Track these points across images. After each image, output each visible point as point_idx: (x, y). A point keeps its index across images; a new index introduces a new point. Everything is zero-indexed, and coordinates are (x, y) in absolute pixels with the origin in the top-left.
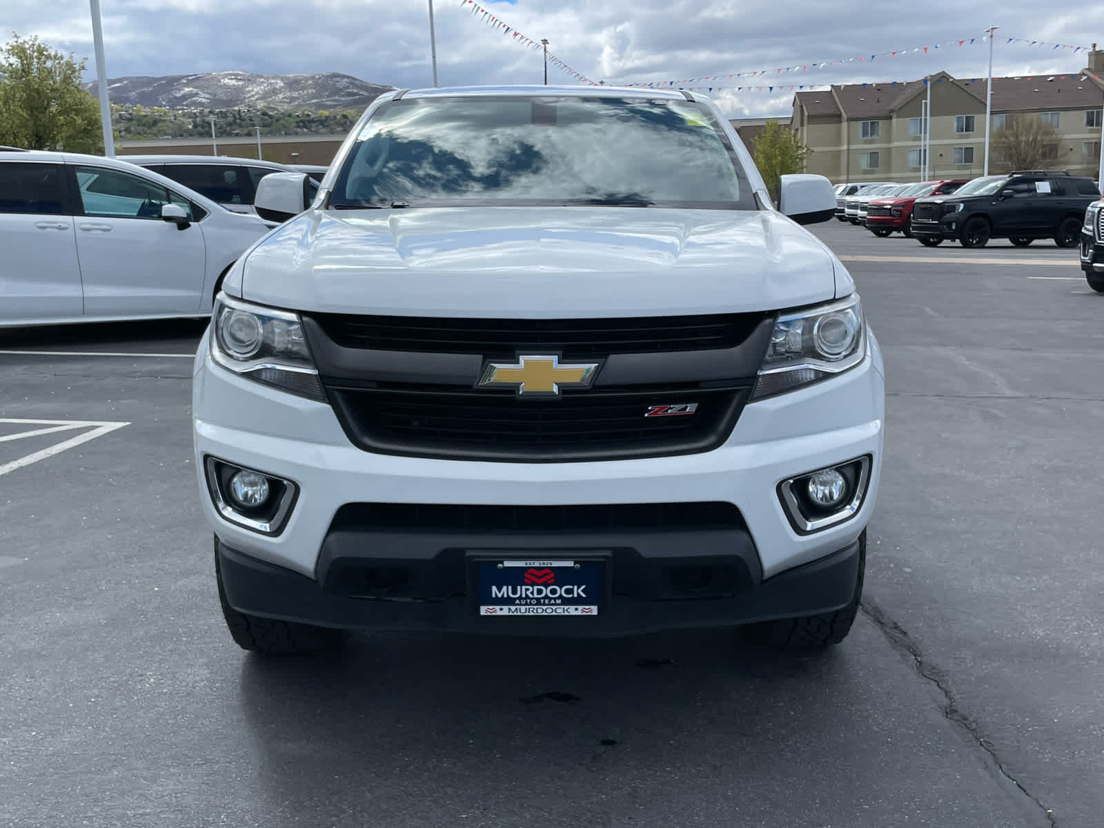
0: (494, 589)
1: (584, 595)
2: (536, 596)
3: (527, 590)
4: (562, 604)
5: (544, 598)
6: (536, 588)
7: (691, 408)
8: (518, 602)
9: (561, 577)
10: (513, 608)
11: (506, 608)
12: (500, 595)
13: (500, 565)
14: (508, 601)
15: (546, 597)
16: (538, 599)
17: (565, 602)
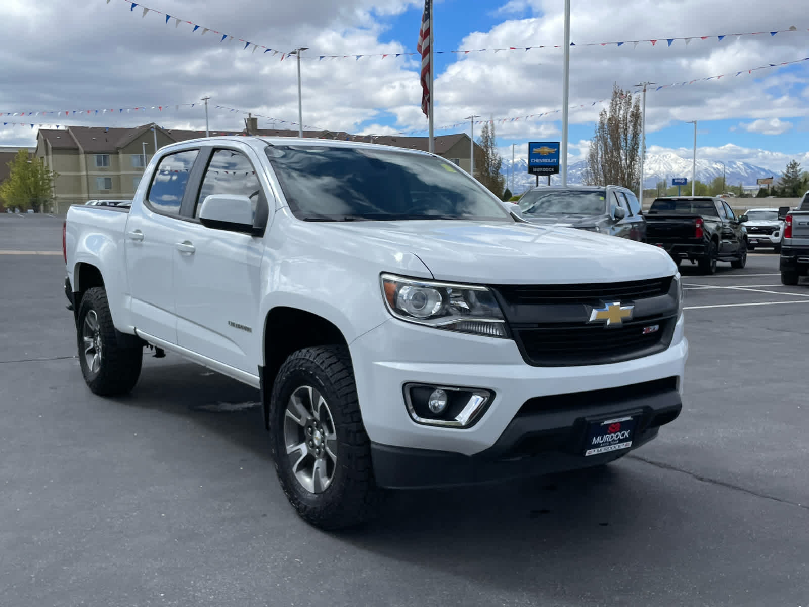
0: (594, 438)
1: (628, 436)
2: (610, 440)
3: (607, 437)
4: (619, 442)
5: (612, 441)
6: (611, 435)
7: (657, 327)
8: (601, 445)
9: (622, 426)
10: (599, 449)
11: (596, 450)
12: (595, 443)
13: (602, 424)
14: (598, 445)
15: (614, 440)
16: (609, 442)
17: (621, 441)
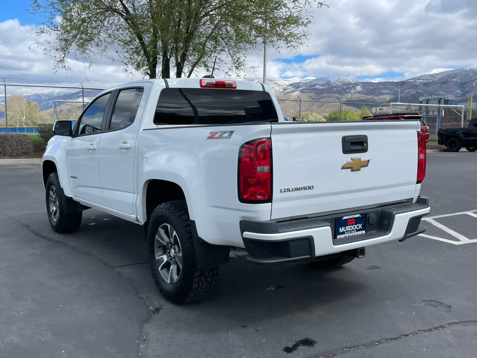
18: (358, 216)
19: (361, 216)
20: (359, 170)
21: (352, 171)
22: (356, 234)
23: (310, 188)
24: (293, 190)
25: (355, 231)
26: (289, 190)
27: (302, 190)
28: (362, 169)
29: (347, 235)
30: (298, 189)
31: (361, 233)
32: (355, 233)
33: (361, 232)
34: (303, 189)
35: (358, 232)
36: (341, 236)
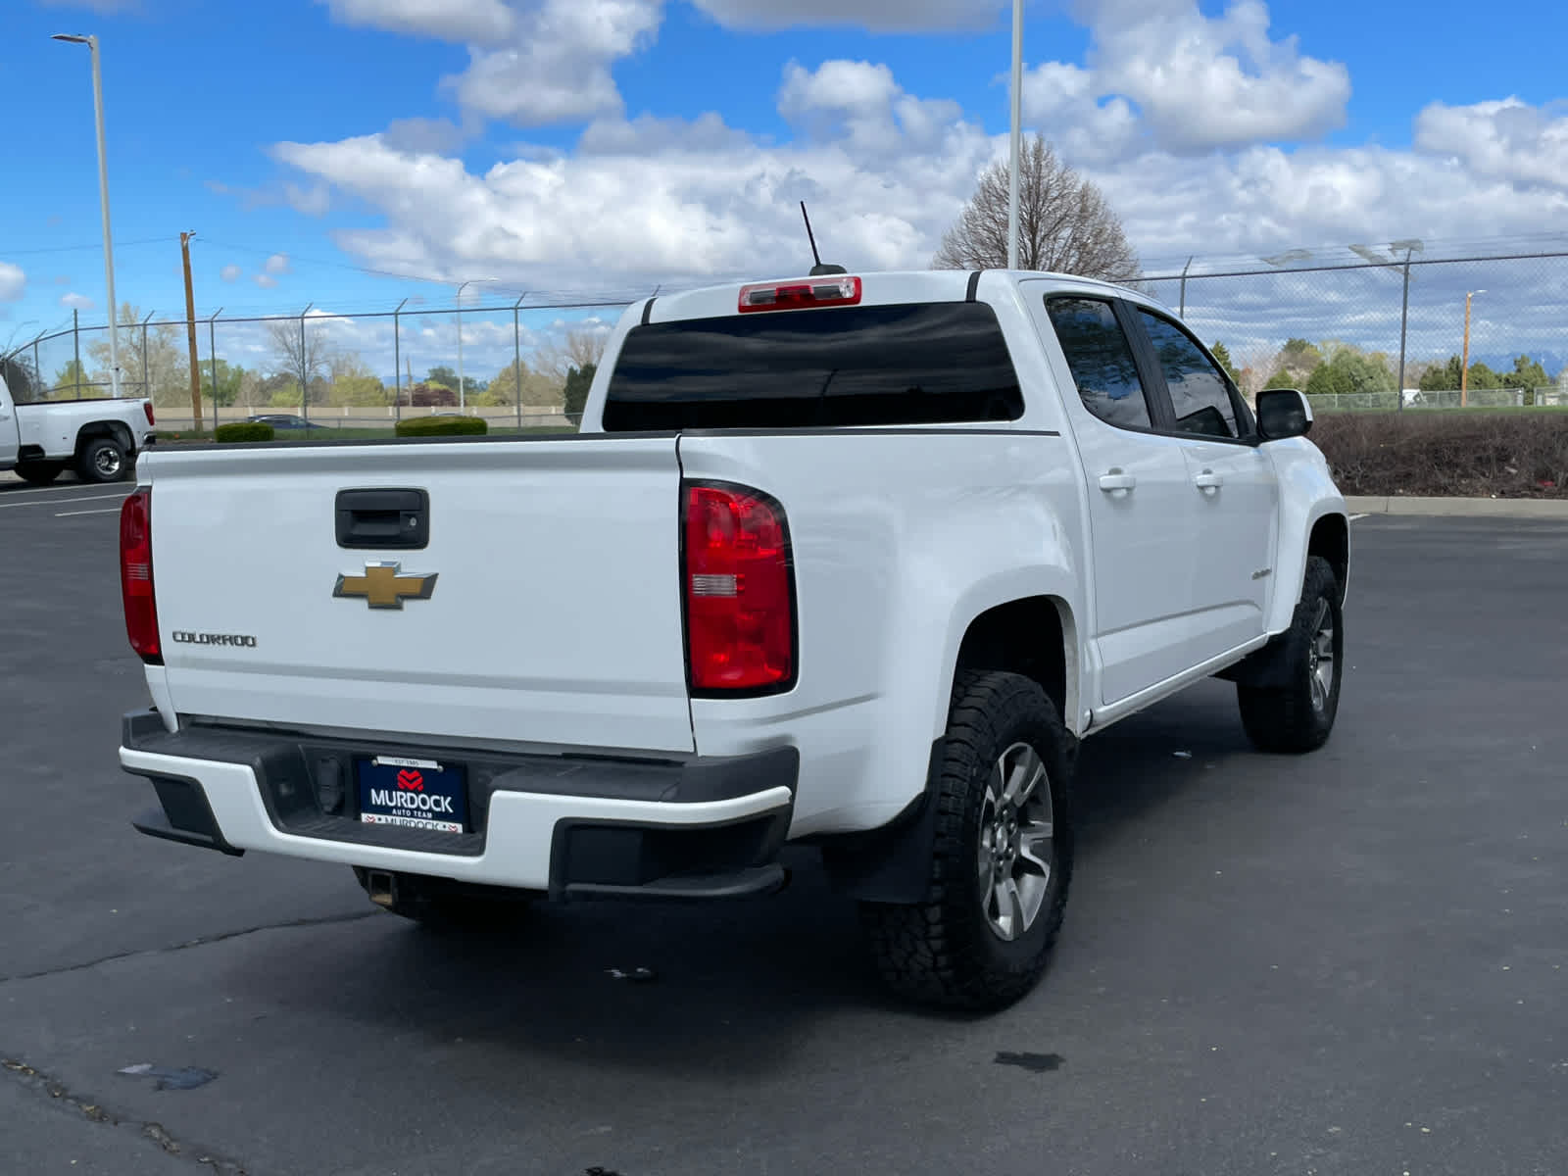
18: (432, 765)
19: (441, 767)
20: (399, 607)
21: (372, 606)
22: (429, 827)
23: (245, 640)
24: (201, 642)
25: (430, 815)
26: (192, 638)
27: (224, 643)
28: (407, 604)
29: (398, 821)
30: (212, 639)
31: (447, 829)
32: (424, 821)
33: (447, 824)
34: (228, 643)
35: (435, 822)
36: (376, 817)
